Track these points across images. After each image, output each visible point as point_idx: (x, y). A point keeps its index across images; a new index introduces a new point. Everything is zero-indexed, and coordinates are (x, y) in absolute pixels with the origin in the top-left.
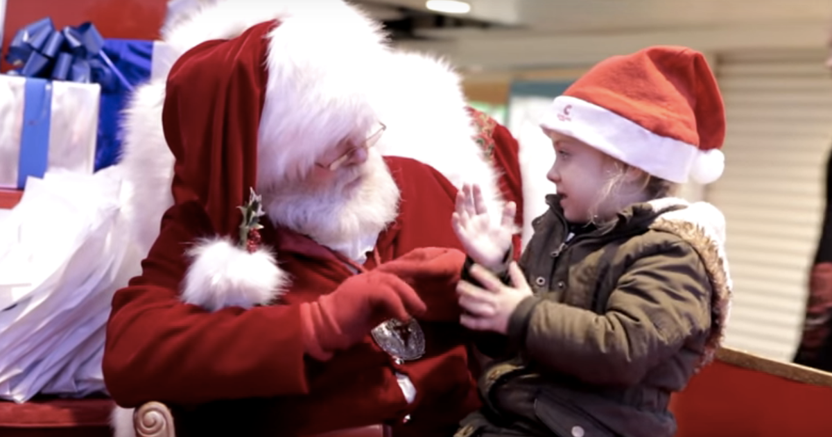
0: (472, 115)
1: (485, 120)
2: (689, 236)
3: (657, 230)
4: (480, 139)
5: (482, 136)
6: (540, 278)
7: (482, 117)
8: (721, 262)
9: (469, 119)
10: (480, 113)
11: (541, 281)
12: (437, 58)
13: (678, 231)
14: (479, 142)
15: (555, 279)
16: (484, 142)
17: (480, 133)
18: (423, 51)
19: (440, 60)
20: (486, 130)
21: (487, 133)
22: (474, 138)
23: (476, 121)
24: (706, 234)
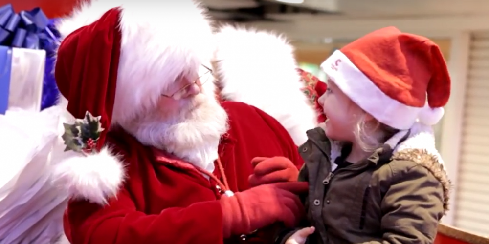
0: (301, 74)
1: (311, 78)
4: (307, 90)
5: (307, 88)
7: (308, 75)
9: (299, 77)
10: (307, 73)
12: (278, 35)
14: (306, 92)
16: (309, 92)
17: (307, 87)
18: (269, 30)
19: (280, 36)
20: (311, 85)
21: (311, 86)
22: (302, 90)
23: (304, 78)
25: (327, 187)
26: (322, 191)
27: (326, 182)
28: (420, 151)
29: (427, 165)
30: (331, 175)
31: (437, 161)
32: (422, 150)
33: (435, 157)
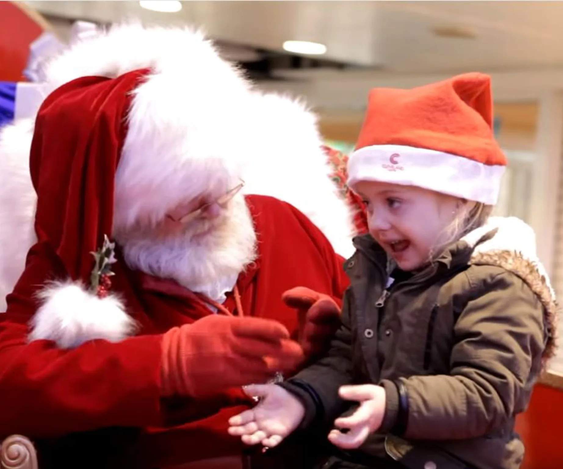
0: (328, 154)
1: (341, 159)
2: (510, 265)
3: (478, 264)
4: (336, 177)
5: (337, 175)
6: (368, 330)
7: (338, 155)
8: (543, 279)
9: (325, 158)
10: (336, 152)
11: (369, 333)
12: (294, 98)
13: (498, 262)
14: (335, 180)
15: (382, 328)
16: (340, 180)
17: (337, 172)
18: (280, 92)
19: (297, 100)
20: (341, 169)
21: (342, 171)
22: (330, 176)
23: (331, 160)
24: (525, 258)
25: (381, 311)
26: (375, 318)
27: (380, 304)
28: (513, 253)
29: (520, 273)
30: (387, 294)
31: (537, 270)
32: (515, 251)
33: (534, 264)
